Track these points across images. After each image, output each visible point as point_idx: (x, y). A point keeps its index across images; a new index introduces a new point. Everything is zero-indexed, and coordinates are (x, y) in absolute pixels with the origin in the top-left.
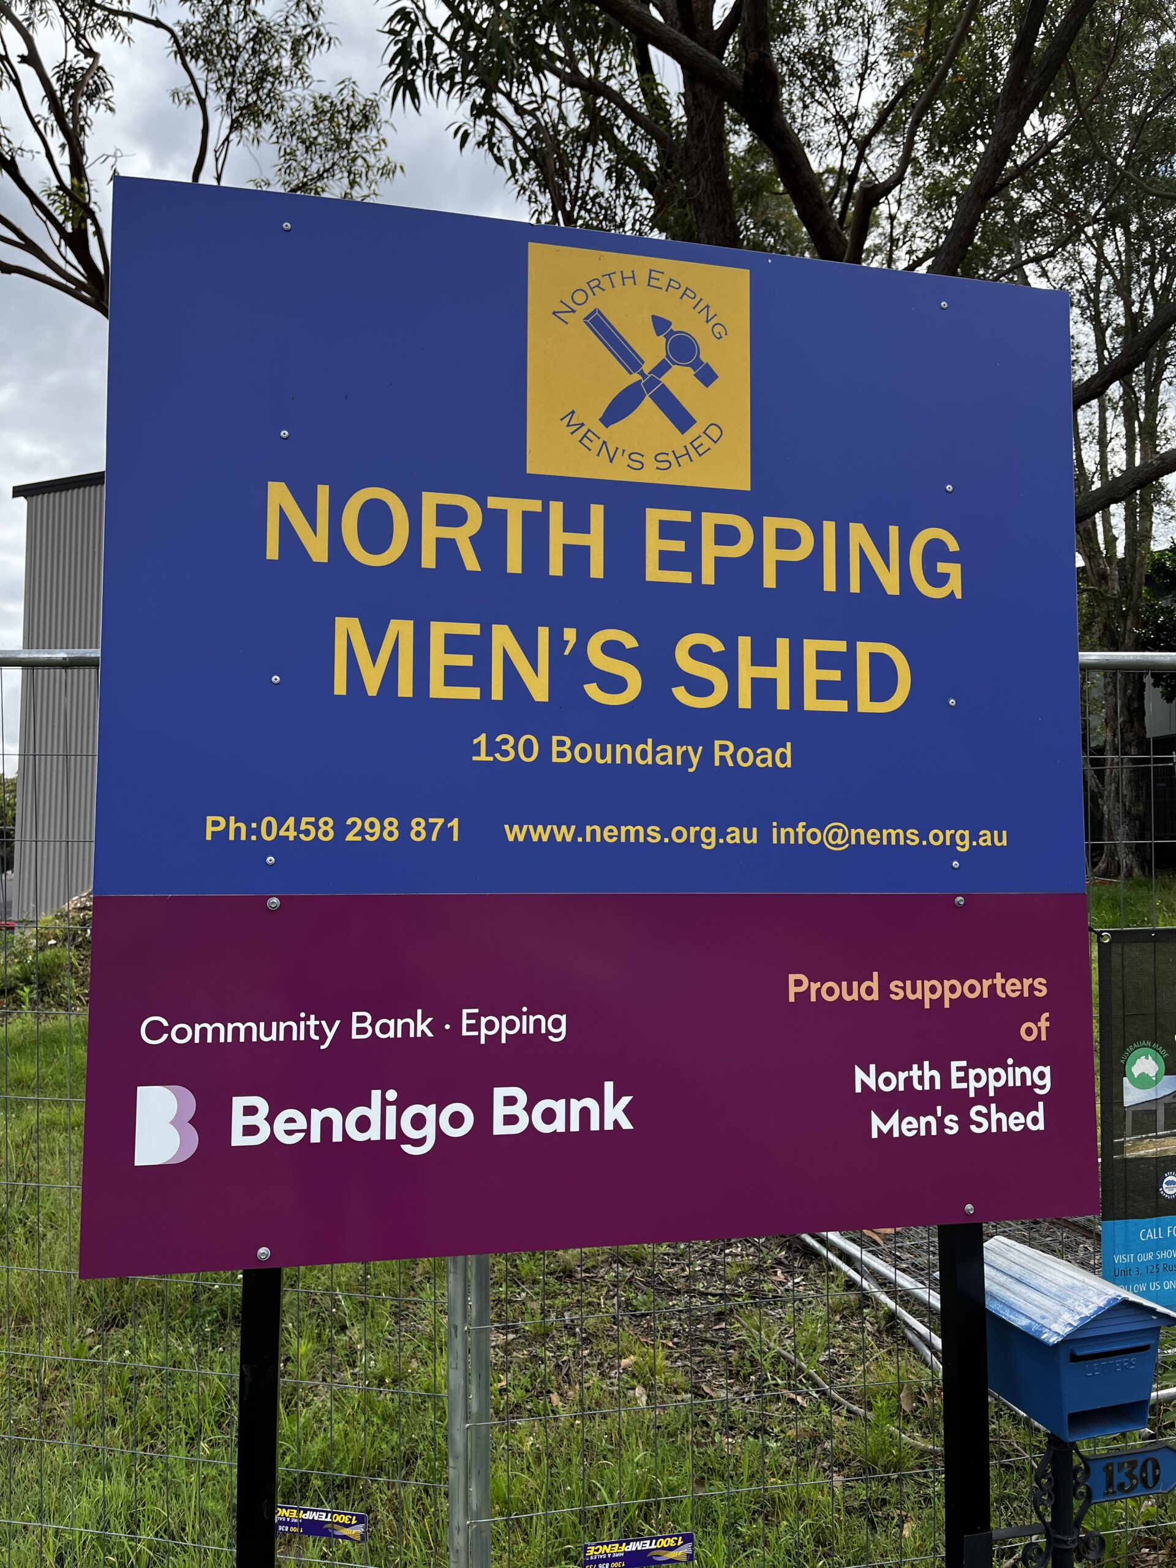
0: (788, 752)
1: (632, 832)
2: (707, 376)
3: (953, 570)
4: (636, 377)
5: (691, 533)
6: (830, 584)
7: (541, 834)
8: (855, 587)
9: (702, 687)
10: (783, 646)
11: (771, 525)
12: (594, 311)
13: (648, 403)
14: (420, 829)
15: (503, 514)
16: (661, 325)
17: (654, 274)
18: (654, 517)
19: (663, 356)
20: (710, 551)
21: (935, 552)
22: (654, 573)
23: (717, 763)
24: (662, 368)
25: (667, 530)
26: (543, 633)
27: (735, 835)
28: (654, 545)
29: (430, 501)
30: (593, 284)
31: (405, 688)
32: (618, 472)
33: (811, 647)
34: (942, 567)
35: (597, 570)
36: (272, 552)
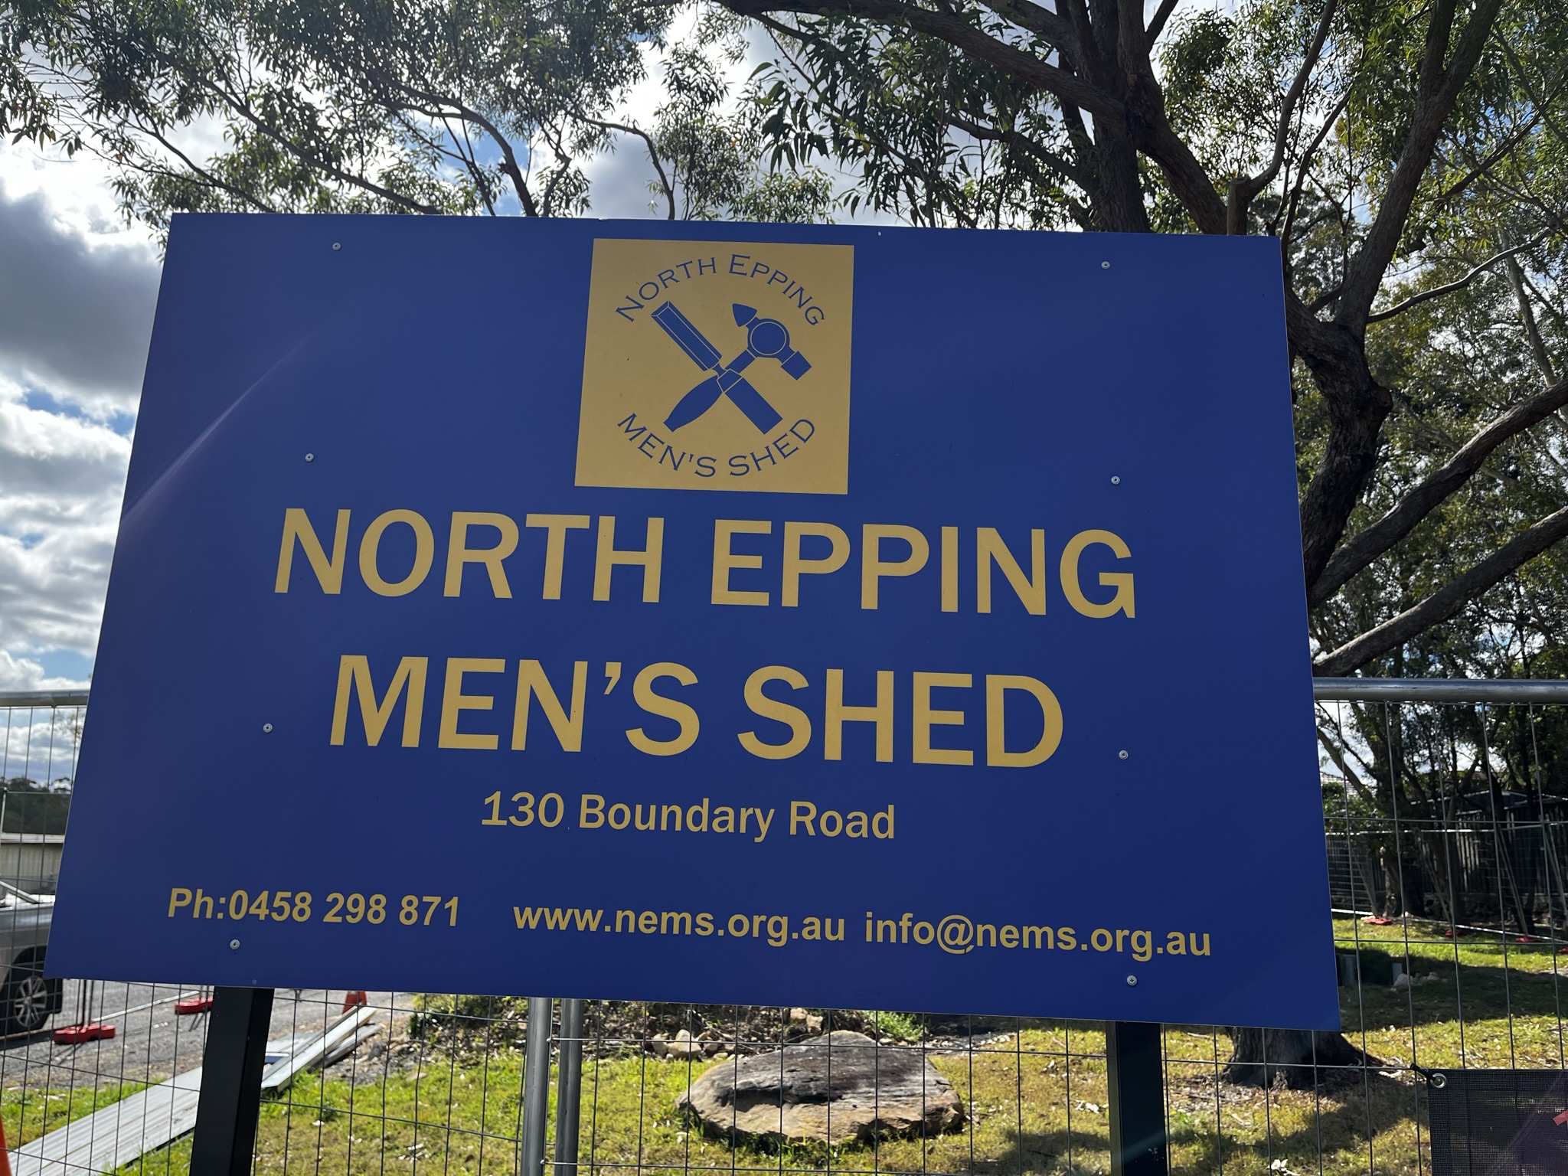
0: (891, 819)
1: (675, 920)
2: (797, 366)
3: (1124, 583)
4: (711, 373)
5: (771, 548)
6: (950, 602)
7: (557, 919)
8: (984, 605)
9: (778, 733)
10: (885, 681)
11: (873, 534)
12: (666, 304)
13: (724, 400)
14: (412, 909)
15: (544, 532)
16: (743, 314)
17: (737, 260)
18: (724, 529)
19: (744, 347)
20: (794, 566)
21: (1095, 560)
22: (721, 594)
23: (793, 831)
24: (743, 361)
25: (740, 544)
26: (581, 669)
27: (814, 929)
28: (724, 561)
29: (461, 522)
30: (664, 277)
31: (411, 738)
32: (686, 480)
33: (923, 682)
34: (1106, 579)
35: (651, 593)
36: (282, 585)
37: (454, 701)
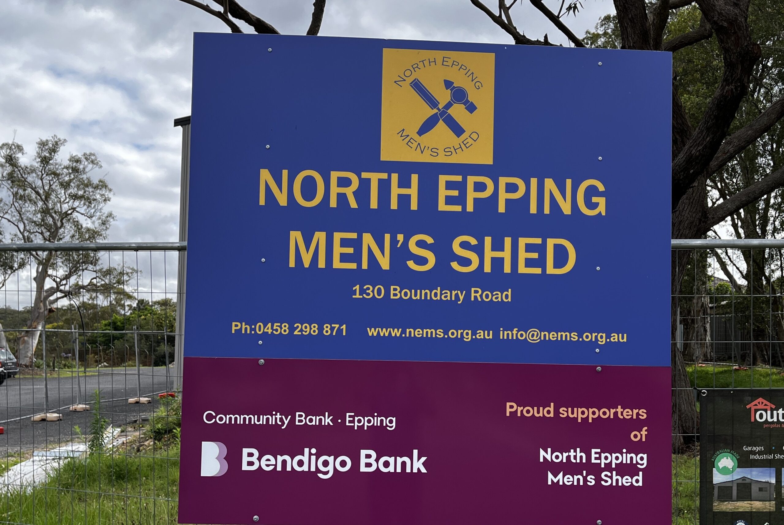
0: (509, 294)
1: (429, 332)
2: (471, 108)
3: (601, 201)
4: (435, 111)
5: (462, 187)
6: (533, 209)
7: (384, 332)
8: (547, 211)
9: (466, 262)
10: (508, 241)
11: (503, 181)
12: (415, 80)
13: (441, 124)
14: (328, 329)
15: (369, 180)
16: (448, 84)
17: (445, 59)
18: (443, 179)
19: (449, 99)
20: (471, 195)
21: (591, 191)
22: (442, 207)
23: (473, 299)
24: (449, 106)
25: (450, 185)
26: (387, 237)
27: (481, 335)
28: (443, 193)
29: (335, 175)
30: (414, 67)
31: (322, 264)
32: (426, 158)
33: (523, 242)
34: (595, 200)
35: (414, 206)
36: (262, 202)
37: (338, 250)
